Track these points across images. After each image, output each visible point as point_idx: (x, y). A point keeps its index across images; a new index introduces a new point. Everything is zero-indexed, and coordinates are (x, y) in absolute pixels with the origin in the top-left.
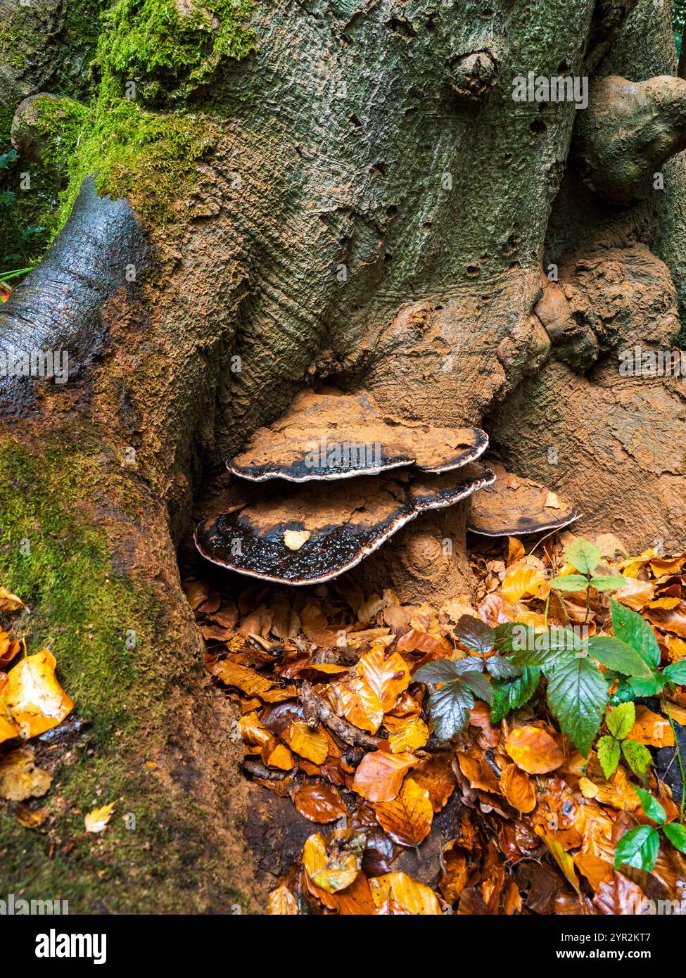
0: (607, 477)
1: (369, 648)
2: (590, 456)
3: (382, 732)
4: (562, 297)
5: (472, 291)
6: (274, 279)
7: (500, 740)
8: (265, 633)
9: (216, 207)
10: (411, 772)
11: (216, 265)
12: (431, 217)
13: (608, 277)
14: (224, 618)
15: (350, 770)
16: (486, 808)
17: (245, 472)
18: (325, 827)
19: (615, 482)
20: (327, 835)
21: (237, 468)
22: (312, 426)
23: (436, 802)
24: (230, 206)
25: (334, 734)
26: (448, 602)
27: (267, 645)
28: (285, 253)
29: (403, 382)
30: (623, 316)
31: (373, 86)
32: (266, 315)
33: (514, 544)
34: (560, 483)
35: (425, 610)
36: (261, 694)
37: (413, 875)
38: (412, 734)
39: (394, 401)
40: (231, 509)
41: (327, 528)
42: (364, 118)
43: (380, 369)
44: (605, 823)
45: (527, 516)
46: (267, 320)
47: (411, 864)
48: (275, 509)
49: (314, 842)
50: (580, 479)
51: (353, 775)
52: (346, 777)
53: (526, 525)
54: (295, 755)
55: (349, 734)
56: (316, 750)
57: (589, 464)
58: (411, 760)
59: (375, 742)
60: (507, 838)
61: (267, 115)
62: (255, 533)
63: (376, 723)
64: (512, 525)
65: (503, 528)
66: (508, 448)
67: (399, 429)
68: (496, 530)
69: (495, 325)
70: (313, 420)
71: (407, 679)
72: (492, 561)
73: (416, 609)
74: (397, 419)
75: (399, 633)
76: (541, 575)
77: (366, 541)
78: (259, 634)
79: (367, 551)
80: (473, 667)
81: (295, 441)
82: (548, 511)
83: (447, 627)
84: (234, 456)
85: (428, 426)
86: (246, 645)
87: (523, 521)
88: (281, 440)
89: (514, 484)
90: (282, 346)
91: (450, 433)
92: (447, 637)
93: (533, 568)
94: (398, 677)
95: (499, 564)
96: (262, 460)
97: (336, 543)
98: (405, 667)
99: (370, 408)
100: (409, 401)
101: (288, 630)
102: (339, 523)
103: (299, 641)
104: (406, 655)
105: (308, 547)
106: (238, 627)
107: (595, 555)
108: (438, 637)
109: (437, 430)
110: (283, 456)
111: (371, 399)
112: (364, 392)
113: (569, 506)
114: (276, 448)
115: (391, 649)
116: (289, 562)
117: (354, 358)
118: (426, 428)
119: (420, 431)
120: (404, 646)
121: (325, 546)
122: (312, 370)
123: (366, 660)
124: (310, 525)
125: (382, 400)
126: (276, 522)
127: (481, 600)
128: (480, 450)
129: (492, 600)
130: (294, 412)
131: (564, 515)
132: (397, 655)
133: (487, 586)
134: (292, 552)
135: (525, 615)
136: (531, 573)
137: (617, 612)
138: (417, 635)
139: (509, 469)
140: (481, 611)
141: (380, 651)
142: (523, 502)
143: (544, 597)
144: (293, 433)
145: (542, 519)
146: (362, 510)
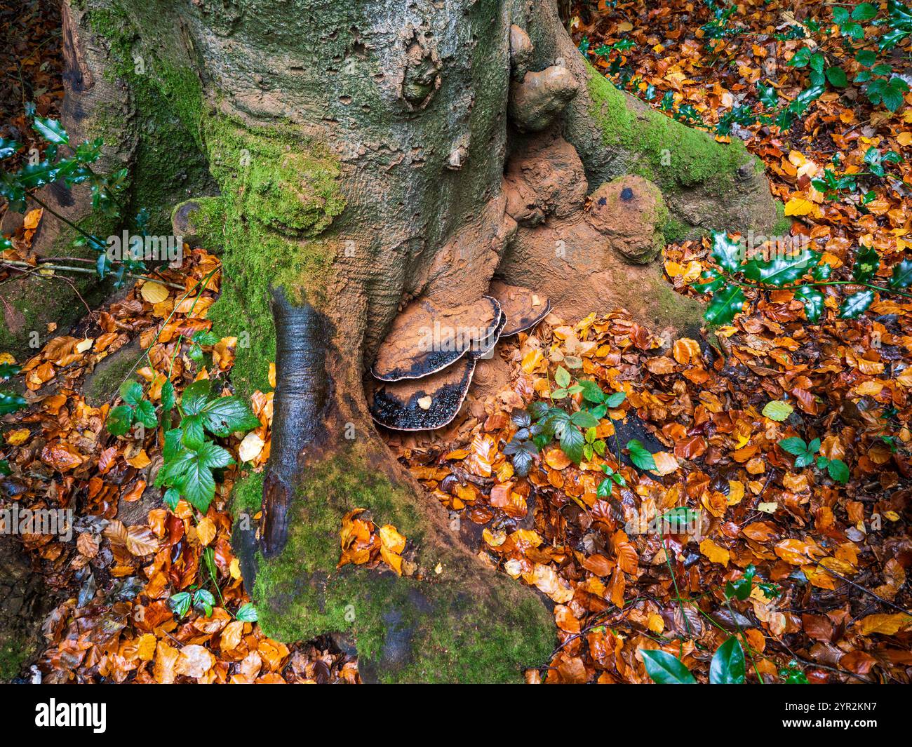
0: (563, 282)
1: (473, 436)
2: (552, 273)
3: (493, 474)
4: (518, 197)
5: (471, 225)
6: (377, 287)
7: (542, 457)
8: (420, 444)
9: (346, 280)
10: (512, 489)
11: (354, 306)
12: (445, 215)
13: (542, 174)
14: (395, 442)
15: (487, 497)
16: (545, 491)
17: (387, 378)
18: (488, 525)
19: (567, 283)
20: (490, 528)
21: (381, 376)
22: (409, 337)
23: (525, 496)
24: (352, 275)
25: (474, 484)
26: (499, 391)
27: (424, 450)
28: (380, 274)
29: (447, 289)
30: (555, 195)
31: (407, 189)
32: (375, 304)
33: (521, 335)
34: (537, 287)
35: (490, 400)
36: (434, 477)
37: (524, 528)
38: (506, 471)
39: (443, 300)
40: (379, 390)
41: (438, 391)
42: (406, 201)
43: (432, 287)
44: (592, 479)
45: (524, 317)
46: (377, 306)
47: (523, 524)
48: (406, 388)
49: (485, 532)
50: (548, 285)
51: (489, 499)
52: (486, 501)
53: (525, 324)
54: (462, 500)
55: (480, 482)
56: (470, 495)
57: (551, 276)
58: (510, 484)
59: (492, 480)
60: (556, 498)
61: (357, 224)
62: (402, 404)
63: (489, 471)
64: (519, 326)
65: (514, 329)
66: (504, 275)
67: (453, 318)
68: (510, 331)
69: (486, 235)
70: (408, 334)
71: (496, 446)
72: (512, 347)
73: (484, 400)
74: (450, 312)
75: (483, 419)
76: (540, 352)
77: (459, 394)
78: (418, 446)
79: (462, 399)
80: (525, 434)
81: (405, 351)
82: (535, 309)
83: (504, 407)
84: (373, 366)
85: (467, 308)
86: (413, 453)
87: (523, 321)
88: (396, 350)
89: (512, 297)
90: (386, 312)
91: (479, 309)
92: (504, 411)
93: (535, 348)
94: (492, 447)
95: (516, 351)
96: (392, 367)
97: (446, 400)
98: (493, 440)
99: (433, 310)
100: (453, 298)
101: (430, 438)
102: (442, 386)
103: (438, 443)
104: (491, 433)
105: (433, 406)
106: (403, 443)
107: (568, 377)
108: (500, 413)
109: (471, 309)
110: (403, 363)
111: (432, 304)
112: (426, 300)
113: (545, 300)
114: (396, 357)
115: (483, 432)
116: (427, 417)
117: (418, 290)
118: (466, 312)
119: (464, 315)
120: (488, 427)
121: (441, 403)
122: (400, 309)
123: (475, 443)
124: (428, 392)
125: (436, 301)
126: (410, 395)
127: (514, 380)
128: (499, 318)
129: (520, 381)
130: (395, 330)
131: (544, 308)
132: (487, 435)
133: (514, 367)
134: (427, 411)
135: (537, 381)
136: (535, 352)
137: (582, 385)
138: (492, 418)
139: (506, 283)
140: (517, 390)
141: (478, 436)
142: (520, 307)
143: (544, 372)
144: (401, 344)
145: (533, 317)
146: (450, 373)
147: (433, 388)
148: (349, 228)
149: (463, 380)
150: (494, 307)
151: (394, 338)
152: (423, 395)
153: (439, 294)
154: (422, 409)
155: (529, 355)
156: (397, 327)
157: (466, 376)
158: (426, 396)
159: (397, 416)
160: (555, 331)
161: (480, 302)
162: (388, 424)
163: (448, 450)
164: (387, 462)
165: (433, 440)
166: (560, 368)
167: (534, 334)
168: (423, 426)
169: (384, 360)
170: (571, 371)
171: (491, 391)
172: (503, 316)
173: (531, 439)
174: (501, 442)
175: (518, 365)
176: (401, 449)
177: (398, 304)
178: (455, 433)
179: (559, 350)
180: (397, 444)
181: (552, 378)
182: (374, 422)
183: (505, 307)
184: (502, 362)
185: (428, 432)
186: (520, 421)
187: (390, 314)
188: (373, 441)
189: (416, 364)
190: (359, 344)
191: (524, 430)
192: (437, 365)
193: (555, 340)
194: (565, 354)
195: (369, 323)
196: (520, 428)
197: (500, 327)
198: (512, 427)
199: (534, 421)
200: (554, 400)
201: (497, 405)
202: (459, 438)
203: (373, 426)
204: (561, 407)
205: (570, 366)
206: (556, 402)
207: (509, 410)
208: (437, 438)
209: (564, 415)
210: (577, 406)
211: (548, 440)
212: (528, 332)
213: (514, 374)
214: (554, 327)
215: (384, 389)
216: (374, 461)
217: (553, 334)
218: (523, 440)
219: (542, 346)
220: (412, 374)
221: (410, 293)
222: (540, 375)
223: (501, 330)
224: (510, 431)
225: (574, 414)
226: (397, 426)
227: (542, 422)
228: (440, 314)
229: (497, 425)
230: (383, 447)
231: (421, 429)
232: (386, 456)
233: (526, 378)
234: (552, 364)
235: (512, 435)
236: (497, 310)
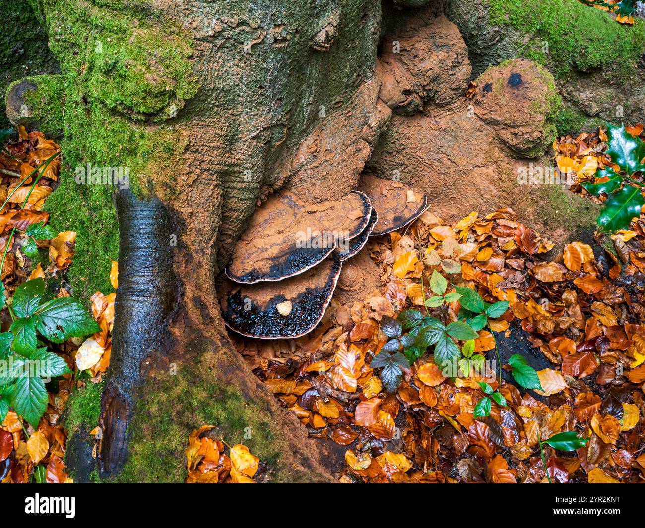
0: (442, 176)
1: (338, 346)
2: (429, 166)
3: (359, 390)
4: (393, 80)
5: (340, 112)
6: (233, 179)
7: (414, 371)
8: (278, 354)
9: (198, 171)
10: (380, 406)
11: (207, 200)
12: (310, 100)
13: (421, 56)
14: (250, 351)
15: (351, 414)
16: (416, 409)
17: (243, 280)
18: (351, 446)
19: (446, 178)
20: (353, 449)
21: (236, 277)
22: (269, 236)
23: (393, 415)
24: (205, 166)
25: (338, 399)
26: (368, 297)
27: (282, 361)
28: (236, 165)
29: (311, 183)
30: (435, 79)
31: (268, 71)
32: (231, 197)
33: (393, 235)
34: (413, 181)
35: (357, 307)
36: (293, 391)
37: (392, 450)
38: (373, 387)
39: (308, 194)
40: (234, 292)
41: (299, 296)
42: (267, 85)
43: (295, 179)
44: (468, 397)
45: (397, 214)
46: (233, 200)
47: (391, 447)
48: (264, 291)
49: (349, 454)
50: (425, 180)
51: (354, 417)
52: (350, 419)
53: (399, 223)
54: (323, 418)
55: (344, 397)
56: (333, 412)
57: (429, 170)
58: (377, 401)
59: (357, 396)
60: (428, 417)
61: (211, 109)
62: (259, 309)
63: (354, 385)
64: (391, 225)
65: (385, 228)
66: (376, 167)
67: (317, 215)
68: (381, 230)
69: (356, 123)
70: (268, 231)
71: (363, 358)
72: (383, 248)
73: (351, 307)
74: (314, 208)
75: (348, 328)
76: (414, 253)
77: (323, 299)
78: (276, 356)
79: (326, 306)
80: (395, 345)
81: (263, 250)
82: (410, 206)
83: (372, 315)
84: (228, 266)
85: (334, 203)
86: (271, 364)
87: (397, 219)
88: (254, 250)
89: (385, 192)
90: (243, 206)
91: (347, 205)
92: (373, 319)
93: (408, 249)
94: (358, 359)
95: (388, 252)
96: (249, 268)
97: (308, 306)
98: (359, 352)
99: (296, 206)
100: (318, 193)
101: (289, 347)
102: (304, 290)
103: (299, 354)
104: (357, 343)
105: (294, 312)
106: (259, 353)
107: (444, 283)
108: (368, 322)
109: (338, 205)
110: (261, 264)
111: (294, 198)
112: (289, 194)
113: (421, 196)
114: (252, 257)
115: (348, 342)
116: (287, 324)
117: (280, 183)
118: (332, 208)
119: (330, 212)
120: (354, 336)
121: (303, 309)
122: (259, 204)
123: (339, 354)
124: (288, 296)
125: (300, 195)
126: (268, 299)
127: (384, 285)
128: (369, 216)
129: (391, 286)
130: (253, 226)
131: (420, 206)
132: (352, 345)
133: (385, 271)
134: (286, 318)
135: (410, 286)
136: (408, 254)
137: (459, 292)
138: (358, 327)
139: (378, 177)
140: (387, 295)
141: (344, 346)
142: (393, 204)
143: (419, 276)
144: (259, 243)
145: (407, 214)
146: (313, 275)
147: (293, 292)
148: (202, 113)
149: (327, 284)
150: (364, 204)
151: (252, 236)
152: (283, 299)
153: (303, 187)
154: (281, 315)
155: (402, 258)
156: (255, 223)
157: (331, 279)
158: (286, 300)
159: (254, 323)
160: (432, 231)
161: (348, 197)
162: (243, 331)
163: (309, 362)
164: (241, 374)
165: (293, 349)
166: (435, 272)
167: (408, 234)
168: (282, 334)
169: (240, 260)
170: (448, 277)
171: (359, 296)
172: (374, 213)
173: (402, 352)
174: (368, 354)
175: (389, 268)
176: (257, 359)
177: (257, 198)
178: (318, 342)
179: (435, 253)
180: (253, 353)
181: (427, 284)
182: (227, 329)
183: (377, 203)
184: (372, 264)
185: (287, 342)
186: (390, 331)
187: (248, 209)
188: (225, 350)
189: (275, 265)
190: (212, 242)
191: (394, 341)
192: (298, 266)
193: (432, 241)
194: (442, 257)
195: (224, 218)
196: (390, 339)
197: (370, 225)
198: (381, 337)
199: (406, 331)
200: (429, 308)
201: (365, 312)
202: (321, 348)
203: (225, 333)
204: (435, 316)
205: (447, 270)
206: (431, 310)
207: (378, 318)
208: (298, 347)
209: (439, 325)
210: (454, 315)
211: (420, 352)
212: (401, 232)
213: (384, 278)
214: (430, 227)
215: (239, 292)
216: (225, 373)
217: (429, 234)
218: (393, 352)
219: (417, 248)
220: (271, 276)
221: (270, 186)
222: (414, 279)
223: (371, 229)
224: (379, 341)
225: (450, 325)
226: (253, 334)
227: (415, 332)
228: (303, 210)
229: (364, 335)
230: (235, 356)
231: (279, 337)
232: (239, 368)
233: (398, 283)
234: (427, 267)
235: (380, 346)
236: (367, 207)
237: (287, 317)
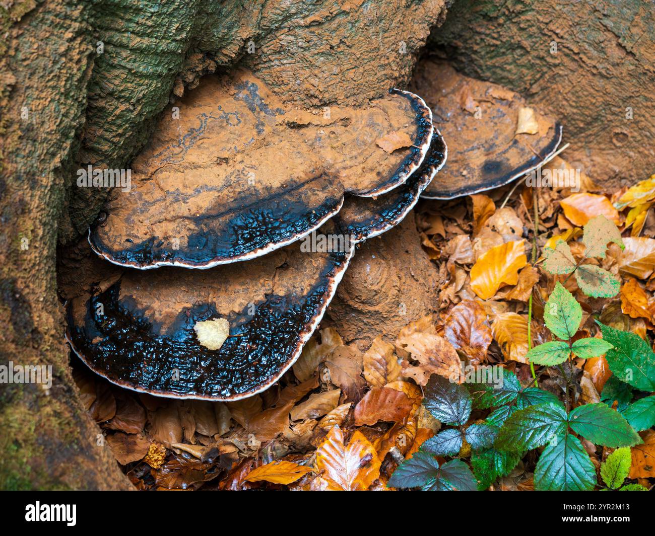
0: (600, 83)
1: (324, 433)
2: (575, 57)
8: (190, 435)
11: (55, 62)
14: (128, 422)
17: (125, 259)
19: (610, 88)
21: (110, 251)
22: (195, 166)
26: (405, 331)
27: (197, 452)
29: (304, 59)
32: (114, 67)
33: (479, 202)
34: (535, 88)
35: (379, 350)
39: (293, 84)
40: (104, 287)
41: (248, 309)
43: (267, 47)
45: (493, 157)
46: (117, 72)
48: (171, 290)
50: (563, 87)
53: (493, 176)
57: (573, 65)
62: (155, 330)
64: (475, 179)
65: (462, 184)
66: (456, 48)
67: (310, 133)
68: (453, 188)
70: (193, 156)
71: (377, 465)
72: (453, 229)
73: (366, 349)
74: (306, 117)
75: (353, 396)
76: (519, 248)
77: (301, 322)
78: (183, 440)
79: (306, 337)
80: (451, 442)
81: (179, 197)
82: (523, 142)
83: (410, 371)
84: (96, 225)
85: (350, 112)
86: (170, 455)
87: (490, 167)
88: (158, 194)
89: (470, 104)
90: (141, 92)
91: (380, 119)
92: (411, 381)
93: (509, 237)
94: (366, 464)
95: (462, 239)
96: (141, 234)
97: (266, 333)
98: (371, 450)
99: (263, 107)
100: (316, 84)
101: (216, 423)
102: (260, 297)
103: (235, 440)
104: (369, 431)
105: (232, 343)
106: (148, 428)
107: (577, 317)
108: (400, 386)
109: (360, 117)
110: (170, 227)
111: (262, 91)
112: (250, 79)
113: (551, 121)
114: (153, 209)
115: (349, 425)
116: (213, 370)
117: (232, 51)
118: (346, 122)
119: (339, 129)
120: (364, 414)
121: (253, 339)
122: (180, 91)
123: (326, 450)
124: (224, 307)
125: (275, 84)
126: (178, 308)
127: (445, 310)
128: (425, 148)
129: (460, 313)
130: (161, 142)
131: (544, 143)
132: (357, 434)
133: (452, 278)
134: (214, 354)
135: (503, 318)
136: (507, 248)
137: (609, 338)
138: (376, 394)
139: (460, 71)
140: (449, 333)
141: (337, 434)
142: (487, 133)
143: (525, 297)
144: (171, 180)
145: (514, 159)
146: (285, 267)
147: (236, 299)
149: (314, 288)
150: (418, 120)
151: (157, 163)
152: (210, 313)
153: (284, 68)
154: (203, 348)
155: (492, 254)
156: (165, 136)
157: (325, 280)
158: (219, 316)
159: (140, 358)
160: (565, 202)
161: (384, 102)
162: (114, 374)
163: (256, 459)
164: (86, 465)
165: (224, 428)
166: (559, 286)
167: (513, 204)
168: (198, 390)
169: (123, 214)
170: (590, 305)
171: (387, 328)
172: (437, 145)
173: (467, 460)
174: (389, 456)
175: (461, 275)
176: (141, 442)
177: (175, 77)
178: (281, 420)
179: (566, 249)
180: (133, 428)
181: (538, 316)
182: (74, 361)
183: (450, 127)
184: (423, 260)
185: (213, 407)
186: (445, 411)
187: (151, 99)
188: (57, 406)
189: (201, 234)
190: (56, 162)
191: (450, 434)
192: (252, 242)
193: (562, 224)
194: (580, 260)
195: (92, 112)
196: (444, 427)
197: (425, 169)
198: (425, 423)
199: (479, 414)
200: (539, 368)
201: (395, 364)
202: (287, 433)
203: (66, 370)
204: (551, 389)
205: (589, 290)
206: (542, 372)
207: (422, 380)
208: (235, 425)
209: (554, 406)
210: (592, 393)
211: (507, 465)
212: (497, 196)
213: (448, 293)
214: (563, 192)
215: (116, 288)
216: (51, 458)
217: (560, 210)
218: (444, 459)
219: (528, 236)
220: (188, 257)
221: (210, 55)
222: (513, 304)
223: (429, 179)
224: (419, 432)
225: (579, 409)
226: (135, 383)
227: (498, 419)
228: (279, 119)
229: (387, 414)
230: (81, 424)
231: (193, 396)
232: (87, 451)
233: (477, 307)
234: (545, 281)
235: (419, 442)
236: (423, 128)
237: (216, 352)
